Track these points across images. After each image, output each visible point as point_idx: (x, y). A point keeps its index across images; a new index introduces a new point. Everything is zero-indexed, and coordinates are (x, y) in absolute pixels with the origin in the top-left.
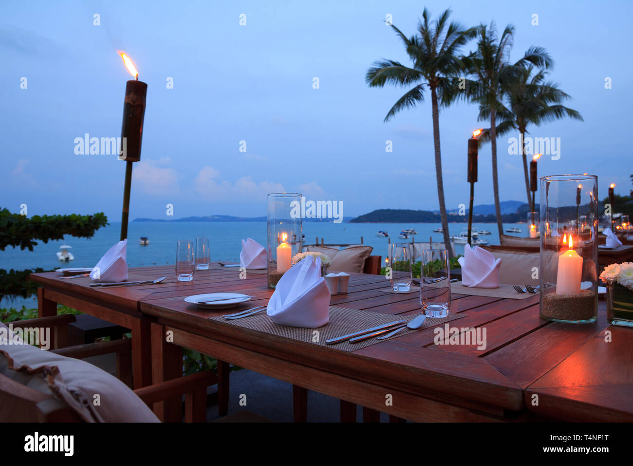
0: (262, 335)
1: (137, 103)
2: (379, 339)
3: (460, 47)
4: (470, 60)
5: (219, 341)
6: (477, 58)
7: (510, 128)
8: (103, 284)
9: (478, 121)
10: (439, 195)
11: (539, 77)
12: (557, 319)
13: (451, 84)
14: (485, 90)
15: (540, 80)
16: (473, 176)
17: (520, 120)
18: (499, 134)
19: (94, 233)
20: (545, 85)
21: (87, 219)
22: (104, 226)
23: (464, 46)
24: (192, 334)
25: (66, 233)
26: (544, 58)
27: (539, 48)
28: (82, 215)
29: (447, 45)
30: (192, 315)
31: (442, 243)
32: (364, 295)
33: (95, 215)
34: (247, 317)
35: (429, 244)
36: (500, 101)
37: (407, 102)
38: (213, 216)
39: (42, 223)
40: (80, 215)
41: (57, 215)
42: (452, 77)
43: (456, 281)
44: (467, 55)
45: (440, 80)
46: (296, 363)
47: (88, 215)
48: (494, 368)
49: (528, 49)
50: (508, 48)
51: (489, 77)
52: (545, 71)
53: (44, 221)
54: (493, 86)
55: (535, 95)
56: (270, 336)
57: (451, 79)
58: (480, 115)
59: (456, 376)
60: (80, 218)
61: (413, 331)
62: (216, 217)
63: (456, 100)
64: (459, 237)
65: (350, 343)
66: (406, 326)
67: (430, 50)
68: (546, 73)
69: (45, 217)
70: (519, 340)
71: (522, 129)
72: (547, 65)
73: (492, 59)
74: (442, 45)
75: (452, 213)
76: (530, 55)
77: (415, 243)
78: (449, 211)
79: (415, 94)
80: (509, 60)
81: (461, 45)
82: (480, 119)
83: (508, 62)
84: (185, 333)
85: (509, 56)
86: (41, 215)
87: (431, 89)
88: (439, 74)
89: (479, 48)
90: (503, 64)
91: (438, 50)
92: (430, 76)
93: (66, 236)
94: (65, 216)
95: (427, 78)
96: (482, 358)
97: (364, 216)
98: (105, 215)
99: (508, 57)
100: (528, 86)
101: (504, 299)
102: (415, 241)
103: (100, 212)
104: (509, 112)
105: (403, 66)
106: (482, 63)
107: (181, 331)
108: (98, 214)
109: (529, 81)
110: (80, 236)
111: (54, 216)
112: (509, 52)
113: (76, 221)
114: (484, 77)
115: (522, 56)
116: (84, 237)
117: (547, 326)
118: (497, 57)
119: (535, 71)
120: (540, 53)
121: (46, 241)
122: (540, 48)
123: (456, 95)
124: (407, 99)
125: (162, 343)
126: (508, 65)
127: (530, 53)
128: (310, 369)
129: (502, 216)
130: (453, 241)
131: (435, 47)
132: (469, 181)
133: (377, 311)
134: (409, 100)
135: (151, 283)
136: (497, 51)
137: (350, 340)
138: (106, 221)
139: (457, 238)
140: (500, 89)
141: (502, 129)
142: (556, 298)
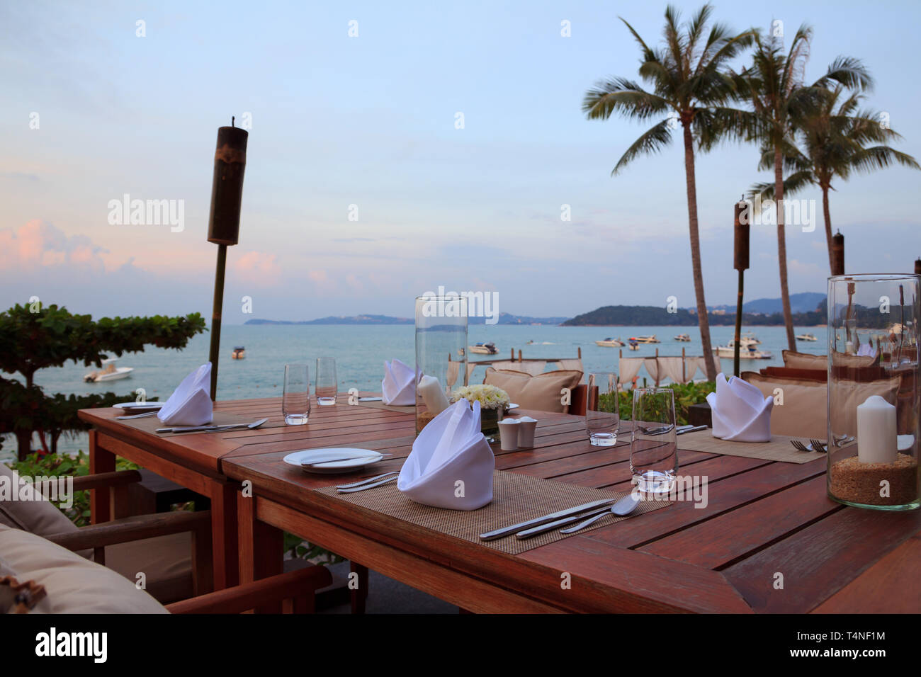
0: (389, 520)
1: (233, 160)
2: (563, 534)
3: (726, 61)
4: (743, 81)
5: (331, 523)
6: (754, 77)
7: (805, 182)
8: (174, 429)
9: (759, 170)
10: (696, 285)
11: (851, 104)
12: (853, 501)
13: (713, 117)
14: (765, 124)
15: (852, 108)
16: (742, 260)
17: (820, 170)
18: (788, 192)
19: (187, 342)
20: (860, 116)
21: (176, 322)
22: (201, 332)
23: (732, 59)
24: (294, 512)
25: (148, 343)
26: (858, 74)
27: (850, 59)
28: (170, 317)
29: (707, 59)
30: (292, 485)
31: (701, 357)
32: (558, 452)
33: (187, 316)
34: (371, 488)
35: (681, 359)
36: (790, 140)
37: (646, 145)
38: (360, 316)
39: (114, 328)
40: (166, 317)
41: (135, 316)
42: (715, 107)
43: (704, 429)
44: (739, 72)
45: (697, 112)
46: (440, 565)
47: (178, 317)
48: (736, 592)
49: (832, 62)
50: (802, 61)
51: (773, 106)
52: (860, 93)
53: (117, 325)
54: (778, 120)
55: (844, 133)
56: (400, 523)
57: (713, 110)
58: (761, 161)
59: (672, 604)
60: (166, 320)
61: (619, 519)
62: (365, 318)
63: (721, 141)
64: (726, 347)
65: (517, 540)
66: (609, 510)
67: (681, 68)
68: (861, 97)
69: (118, 319)
70: (785, 540)
71: (825, 185)
72: (864, 84)
73: (777, 78)
74: (699, 59)
75: (717, 311)
76: (836, 70)
77: (660, 357)
78: (711, 308)
79: (659, 133)
80: (803, 78)
81: (728, 59)
82: (761, 168)
83: (802, 83)
84: (284, 508)
85: (803, 72)
86: (113, 317)
87: (683, 125)
88: (695, 103)
89: (755, 63)
90: (795, 86)
91: (694, 66)
92: (681, 106)
93: (147, 347)
94: (146, 318)
95: (676, 108)
96: (719, 573)
97: (585, 316)
98: (202, 317)
99: (801, 75)
100: (834, 118)
101: (774, 462)
102: (659, 355)
103: (194, 312)
104: (805, 158)
105: (642, 91)
106: (763, 84)
107: (279, 506)
108: (192, 314)
109: (835, 111)
110: (167, 347)
111: (130, 318)
112: (803, 66)
113: (161, 325)
114: (765, 105)
115: (824, 73)
116: (173, 347)
117: (836, 514)
118: (785, 74)
119: (845, 95)
120: (852, 67)
121: (119, 354)
122: (853, 59)
123: (721, 133)
124: (647, 140)
125: (251, 521)
126: (802, 86)
127: (836, 67)
128: (459, 576)
129: (794, 316)
130: (717, 355)
131: (688, 62)
132: (736, 267)
133: (571, 482)
134: (649, 143)
135: (246, 428)
136: (784, 66)
137: (517, 535)
138: (204, 324)
139: (724, 349)
140: (790, 124)
141: (793, 184)
142: (851, 469)
